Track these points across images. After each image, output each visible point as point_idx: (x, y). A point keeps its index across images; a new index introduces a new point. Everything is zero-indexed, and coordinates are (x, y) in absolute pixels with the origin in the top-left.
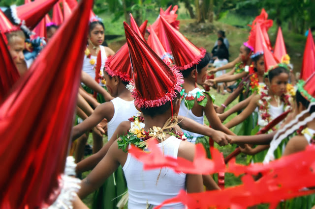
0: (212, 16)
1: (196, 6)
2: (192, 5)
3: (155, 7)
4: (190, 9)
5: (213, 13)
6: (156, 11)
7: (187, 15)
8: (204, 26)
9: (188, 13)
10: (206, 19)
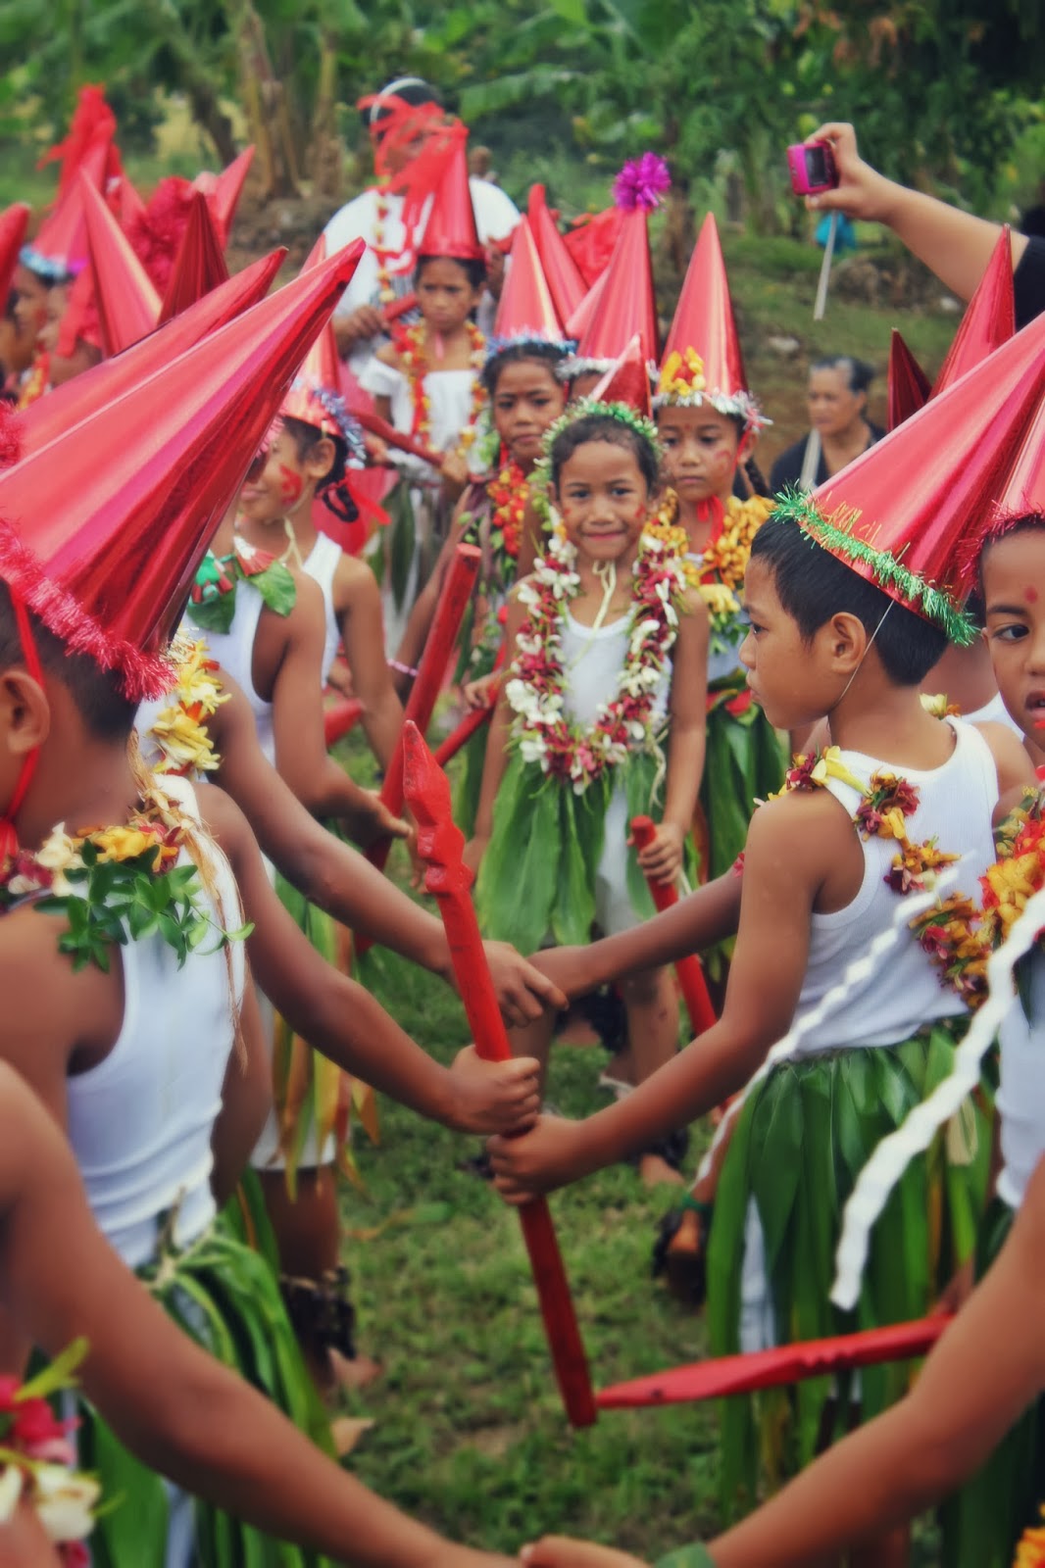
0: (333, 159)
1: (247, 112)
2: (228, 108)
3: (35, 123)
4: (220, 129)
5: (338, 143)
6: (39, 143)
7: (206, 156)
8: (297, 217)
9: (211, 145)
10: (305, 177)
